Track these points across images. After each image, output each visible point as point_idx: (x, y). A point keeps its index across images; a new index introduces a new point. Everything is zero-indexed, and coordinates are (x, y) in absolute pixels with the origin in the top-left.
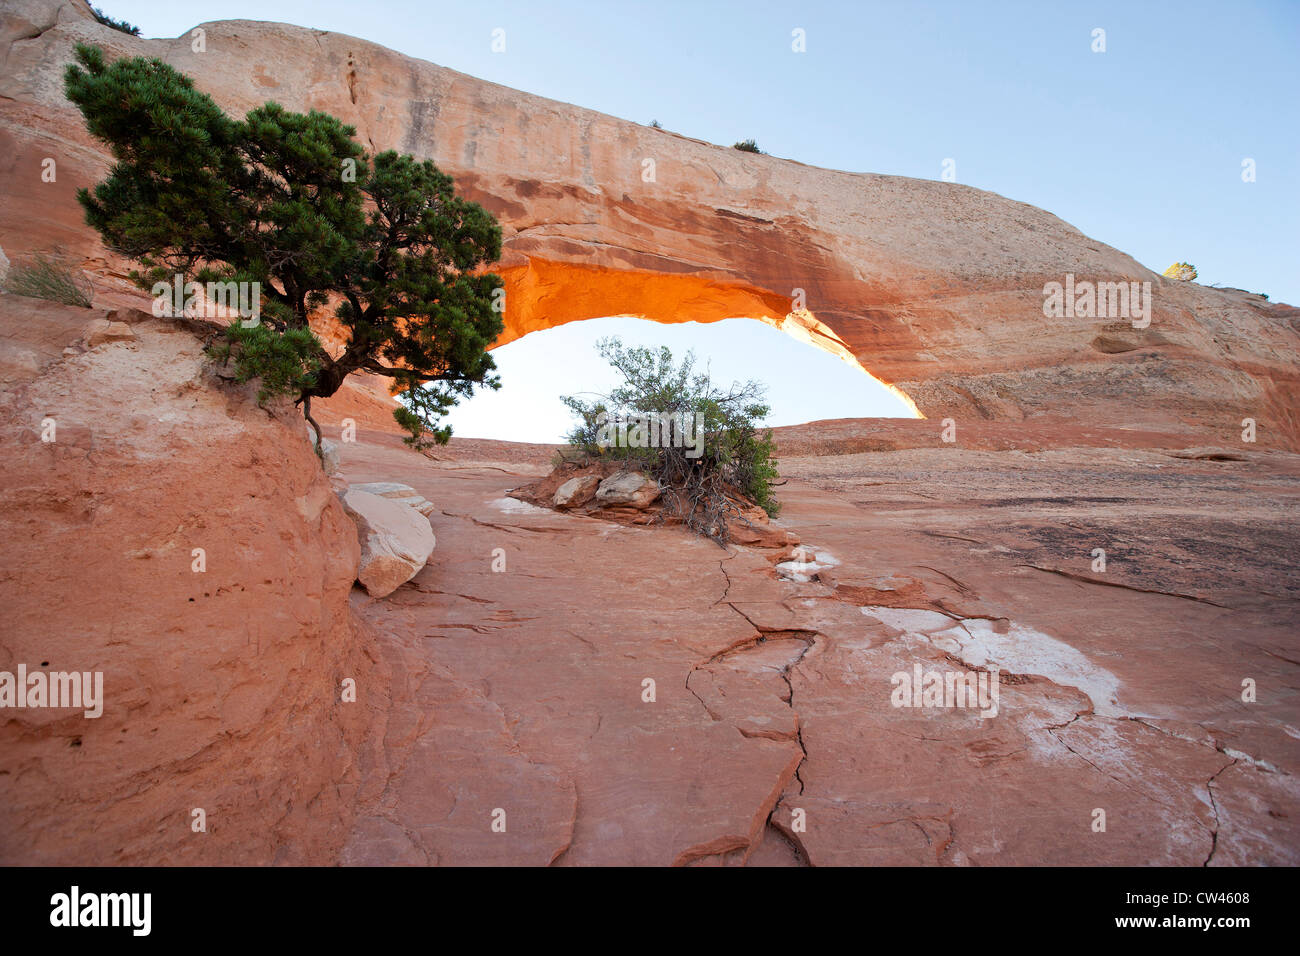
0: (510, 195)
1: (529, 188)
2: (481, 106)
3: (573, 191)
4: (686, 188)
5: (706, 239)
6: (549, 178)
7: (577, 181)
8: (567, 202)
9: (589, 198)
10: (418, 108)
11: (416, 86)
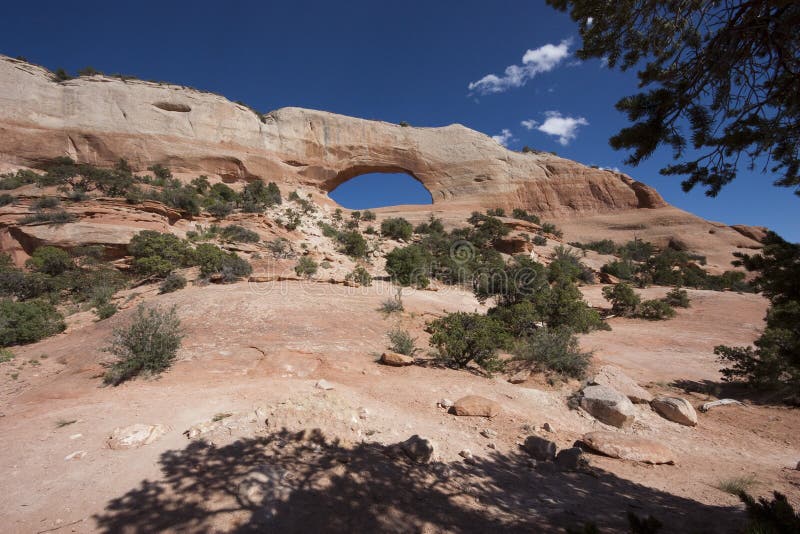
0: (348, 151)
1: (351, 148)
2: (339, 126)
3: (361, 147)
4: (388, 142)
5: (391, 157)
6: (356, 144)
7: (361, 144)
8: (360, 151)
9: (365, 148)
10: (325, 129)
11: (324, 123)
